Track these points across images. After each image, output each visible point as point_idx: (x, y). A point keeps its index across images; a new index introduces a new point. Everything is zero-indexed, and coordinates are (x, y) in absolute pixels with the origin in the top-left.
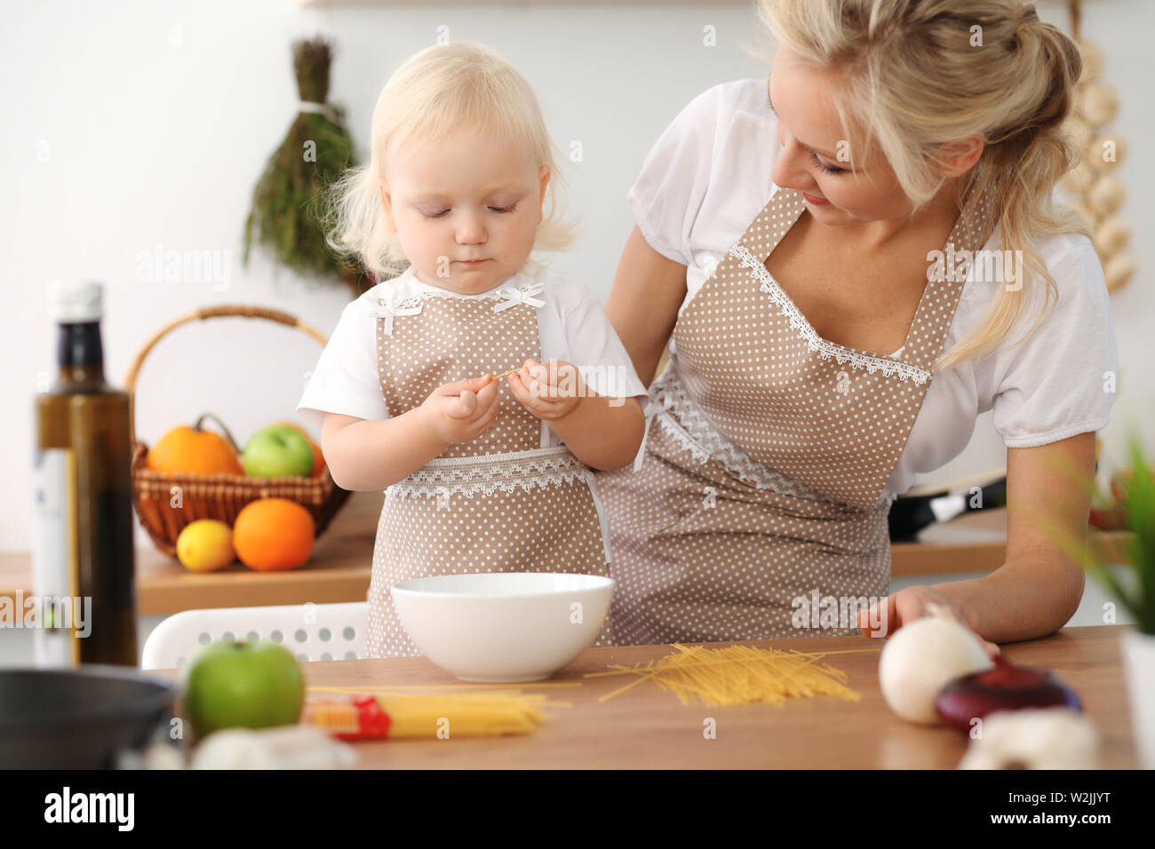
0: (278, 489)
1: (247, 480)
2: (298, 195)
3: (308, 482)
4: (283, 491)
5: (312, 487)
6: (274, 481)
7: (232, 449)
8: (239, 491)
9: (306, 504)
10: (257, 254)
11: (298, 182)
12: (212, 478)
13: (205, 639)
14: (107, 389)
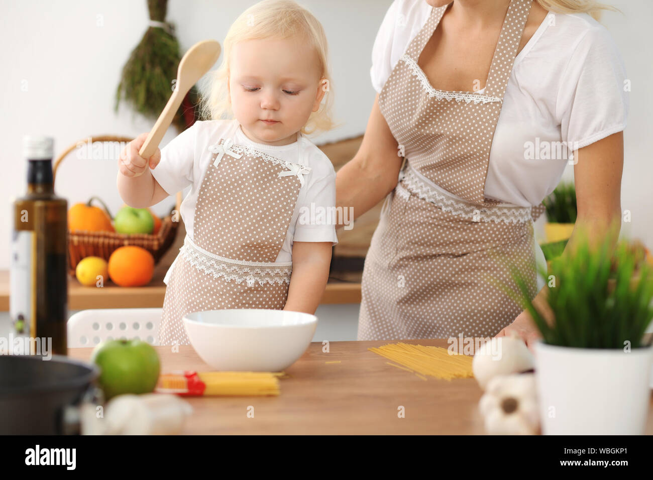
0: (134, 241)
1: (116, 235)
2: (148, 74)
3: (151, 237)
4: (137, 242)
5: (153, 240)
6: (132, 236)
7: (108, 217)
8: (112, 241)
9: (149, 249)
10: (123, 106)
11: (148, 66)
12: (97, 233)
13: (96, 326)
14: (55, 197)
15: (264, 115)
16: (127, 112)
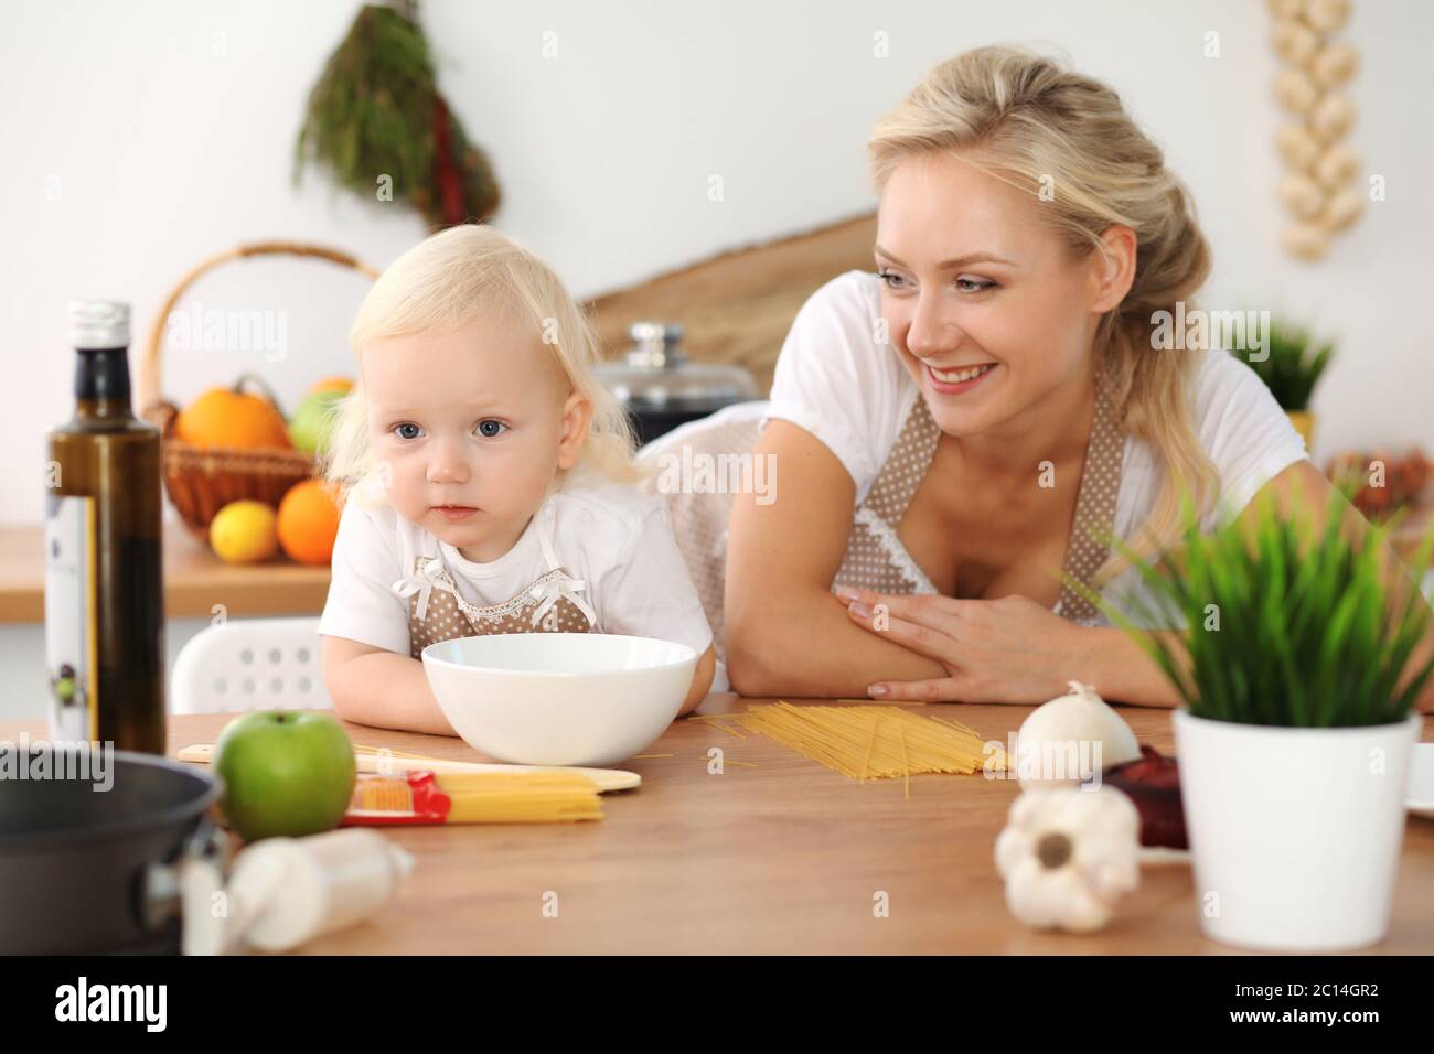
1: (294, 455)
2: (361, 103)
7: (277, 418)
8: (285, 469)
10: (310, 174)
11: (362, 90)
12: (253, 452)
13: (247, 657)
14: (132, 426)
15: (438, 495)
16: (319, 186)
